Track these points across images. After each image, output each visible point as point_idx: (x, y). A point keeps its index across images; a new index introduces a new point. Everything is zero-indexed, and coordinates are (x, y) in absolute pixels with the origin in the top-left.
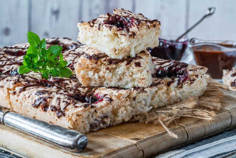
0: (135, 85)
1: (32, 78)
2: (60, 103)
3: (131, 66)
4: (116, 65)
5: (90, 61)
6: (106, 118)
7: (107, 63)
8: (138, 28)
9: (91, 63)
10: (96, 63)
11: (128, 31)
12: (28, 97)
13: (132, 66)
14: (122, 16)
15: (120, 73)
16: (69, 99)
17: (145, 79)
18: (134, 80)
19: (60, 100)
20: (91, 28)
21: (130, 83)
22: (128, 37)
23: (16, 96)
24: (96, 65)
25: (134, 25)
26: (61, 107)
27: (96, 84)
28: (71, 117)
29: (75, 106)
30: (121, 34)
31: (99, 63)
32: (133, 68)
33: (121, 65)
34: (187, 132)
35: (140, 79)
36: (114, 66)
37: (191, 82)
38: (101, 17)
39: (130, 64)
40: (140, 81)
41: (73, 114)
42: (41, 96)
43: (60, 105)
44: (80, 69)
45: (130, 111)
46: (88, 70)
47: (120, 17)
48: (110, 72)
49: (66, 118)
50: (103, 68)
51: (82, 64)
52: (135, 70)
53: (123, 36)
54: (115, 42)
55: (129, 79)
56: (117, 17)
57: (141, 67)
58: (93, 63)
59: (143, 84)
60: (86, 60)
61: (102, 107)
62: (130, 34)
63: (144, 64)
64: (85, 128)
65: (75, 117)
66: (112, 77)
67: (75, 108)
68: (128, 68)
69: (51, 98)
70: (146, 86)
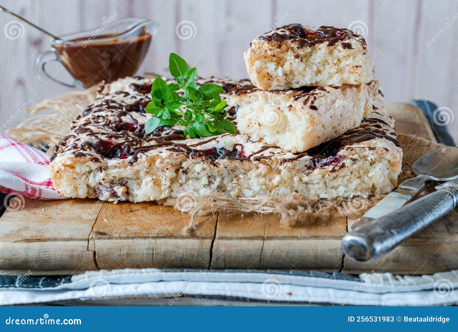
0: (345, 79)
3: (335, 48)
4: (311, 48)
5: (268, 43)
7: (296, 46)
9: (270, 47)
10: (280, 47)
13: (338, 47)
15: (318, 60)
17: (361, 66)
21: (337, 75)
24: (279, 50)
27: (279, 86)
31: (284, 47)
32: (340, 51)
33: (319, 47)
35: (353, 67)
36: (308, 50)
39: (335, 45)
40: (352, 70)
44: (253, 58)
46: (267, 61)
48: (301, 61)
50: (290, 56)
51: (257, 51)
52: (342, 53)
55: (333, 70)
57: (353, 49)
58: (274, 47)
59: (358, 75)
60: (262, 43)
66: (305, 70)
68: (331, 53)
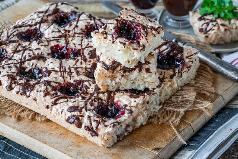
0: (147, 87)
1: (56, 83)
2: (91, 122)
4: (130, 73)
5: (107, 71)
6: (128, 127)
7: (122, 72)
8: (146, 39)
9: (108, 73)
10: (113, 72)
11: (138, 43)
12: (61, 112)
13: (143, 72)
14: (128, 21)
15: (133, 78)
16: (98, 117)
17: (155, 82)
18: (145, 82)
19: (91, 119)
20: (105, 40)
21: (142, 85)
22: (140, 51)
23: (49, 110)
24: (113, 74)
25: (142, 36)
26: (93, 126)
27: (113, 89)
28: (104, 136)
29: (105, 125)
30: (133, 49)
31: (115, 72)
32: (144, 74)
33: (134, 73)
34: (193, 129)
35: (151, 82)
36: (128, 74)
37: (188, 69)
38: (110, 23)
40: (150, 84)
41: (104, 134)
42: (73, 113)
43: (91, 124)
44: (99, 78)
45: (146, 116)
46: (106, 78)
47: (127, 21)
48: (125, 78)
49: (99, 138)
50: (119, 76)
51: (101, 74)
52: (146, 75)
53: (135, 50)
54: (129, 54)
55: (141, 83)
56: (124, 22)
57: (151, 72)
58: (110, 73)
59: (153, 86)
60: (104, 70)
61: (125, 120)
62: (141, 48)
63: (153, 69)
64: (114, 140)
65: (106, 136)
66: (127, 82)
67: (105, 128)
68: (140, 75)
69: (82, 116)
70: (155, 87)
